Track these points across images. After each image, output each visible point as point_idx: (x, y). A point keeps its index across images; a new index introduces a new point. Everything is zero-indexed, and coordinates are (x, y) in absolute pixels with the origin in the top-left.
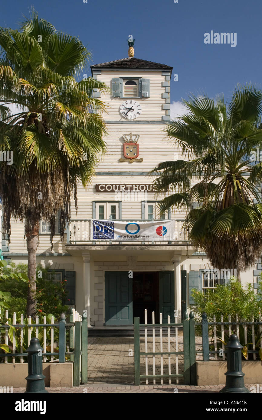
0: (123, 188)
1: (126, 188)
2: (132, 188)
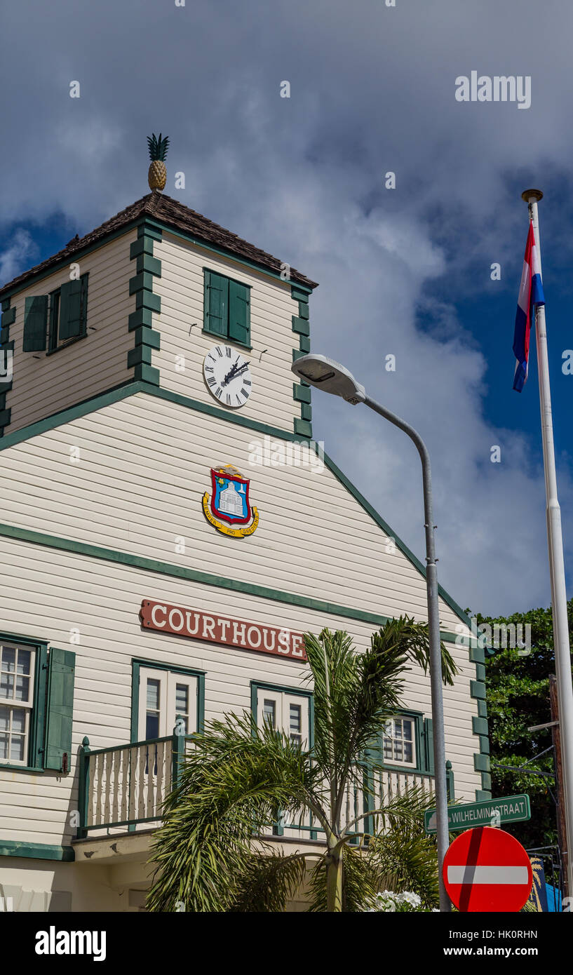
0: (210, 628)
1: (218, 630)
2: (230, 632)
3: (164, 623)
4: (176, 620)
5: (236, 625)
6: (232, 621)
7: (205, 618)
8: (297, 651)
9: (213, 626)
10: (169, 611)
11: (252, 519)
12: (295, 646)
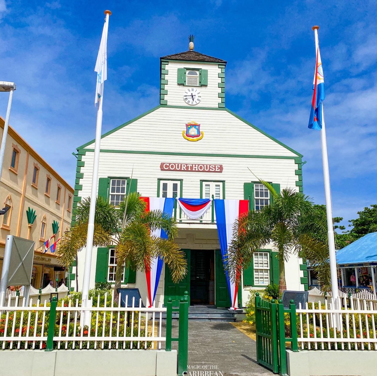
0: (185, 167)
1: (187, 167)
2: (192, 167)
3: (168, 168)
4: (172, 167)
5: (194, 165)
6: (192, 165)
7: (183, 165)
8: (218, 169)
9: (186, 166)
10: (169, 165)
11: (201, 135)
12: (217, 168)
